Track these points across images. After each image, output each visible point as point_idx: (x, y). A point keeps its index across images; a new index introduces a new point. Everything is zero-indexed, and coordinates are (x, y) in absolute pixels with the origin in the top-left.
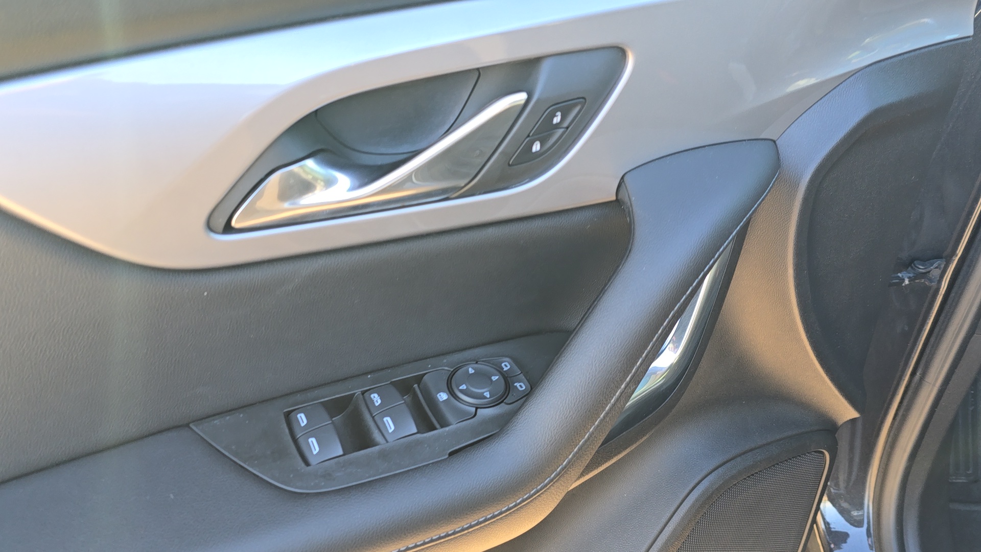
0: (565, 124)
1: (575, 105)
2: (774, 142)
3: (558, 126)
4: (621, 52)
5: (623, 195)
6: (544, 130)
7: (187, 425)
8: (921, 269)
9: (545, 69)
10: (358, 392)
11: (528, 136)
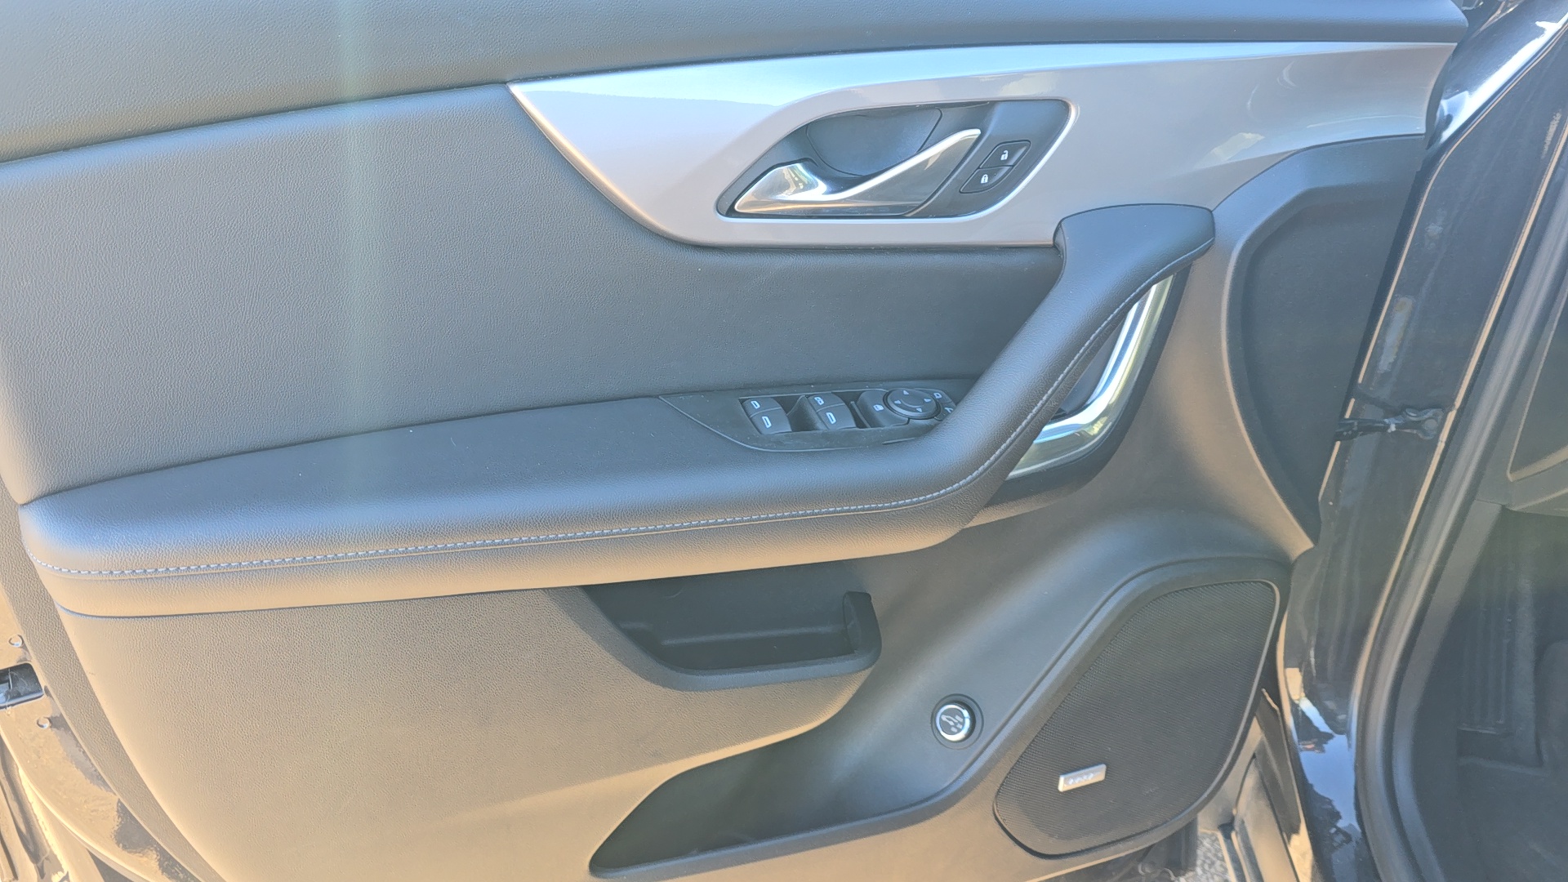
0: (1011, 163)
1: (1021, 147)
2: (1211, 212)
3: (1004, 163)
4: (1063, 107)
5: (1060, 239)
6: (993, 166)
7: (657, 397)
8: (1412, 416)
9: (998, 110)
10: (803, 395)
11: (979, 168)
